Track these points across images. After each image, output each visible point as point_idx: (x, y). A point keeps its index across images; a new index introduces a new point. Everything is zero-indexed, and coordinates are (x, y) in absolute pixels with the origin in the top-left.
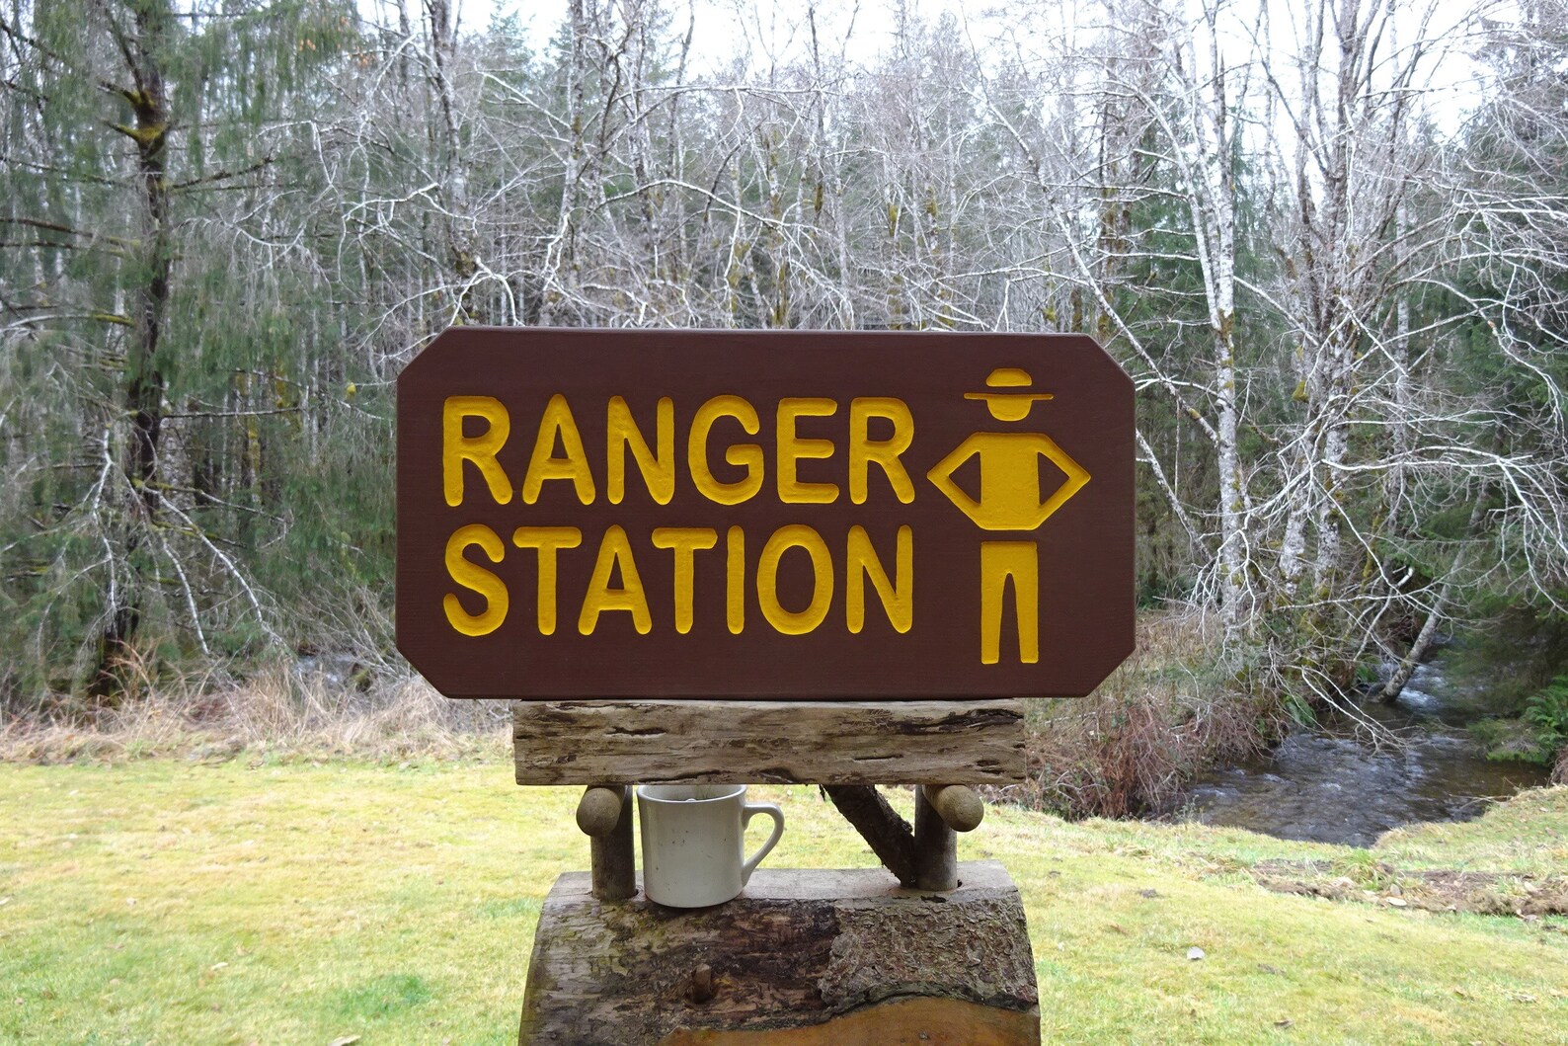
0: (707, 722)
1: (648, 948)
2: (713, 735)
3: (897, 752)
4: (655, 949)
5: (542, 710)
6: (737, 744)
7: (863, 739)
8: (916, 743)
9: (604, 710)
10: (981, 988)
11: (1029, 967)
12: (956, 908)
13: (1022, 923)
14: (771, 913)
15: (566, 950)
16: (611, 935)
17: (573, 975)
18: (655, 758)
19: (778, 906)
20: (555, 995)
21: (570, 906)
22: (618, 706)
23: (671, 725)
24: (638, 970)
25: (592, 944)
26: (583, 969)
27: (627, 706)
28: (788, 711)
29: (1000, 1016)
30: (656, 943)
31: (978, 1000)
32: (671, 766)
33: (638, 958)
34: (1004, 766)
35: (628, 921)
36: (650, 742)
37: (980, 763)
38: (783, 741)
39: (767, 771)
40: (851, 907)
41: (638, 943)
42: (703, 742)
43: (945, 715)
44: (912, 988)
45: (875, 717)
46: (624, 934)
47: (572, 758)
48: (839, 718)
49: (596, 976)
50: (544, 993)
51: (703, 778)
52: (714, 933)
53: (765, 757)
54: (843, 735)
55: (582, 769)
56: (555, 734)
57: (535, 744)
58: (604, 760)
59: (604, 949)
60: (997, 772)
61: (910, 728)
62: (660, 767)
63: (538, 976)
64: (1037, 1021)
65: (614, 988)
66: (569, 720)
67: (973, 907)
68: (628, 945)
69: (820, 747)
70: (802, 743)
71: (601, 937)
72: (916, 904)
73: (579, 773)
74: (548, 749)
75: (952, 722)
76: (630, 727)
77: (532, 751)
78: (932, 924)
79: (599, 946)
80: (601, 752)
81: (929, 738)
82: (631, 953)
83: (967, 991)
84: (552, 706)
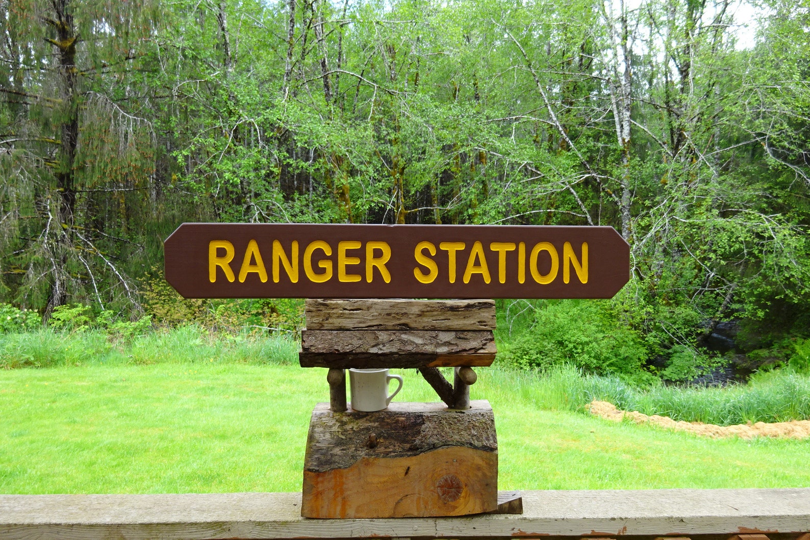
1: (352, 429)
4: (355, 429)
10: (476, 443)
11: (494, 437)
12: (468, 415)
13: (493, 421)
14: (398, 416)
15: (321, 429)
16: (338, 424)
17: (324, 439)
19: (401, 414)
20: (318, 445)
21: (322, 414)
24: (349, 436)
25: (331, 427)
26: (328, 436)
29: (484, 454)
30: (355, 427)
31: (476, 448)
33: (349, 432)
35: (345, 419)
40: (429, 415)
41: (349, 427)
44: (450, 443)
46: (343, 424)
49: (333, 438)
50: (313, 444)
52: (377, 424)
59: (335, 429)
63: (311, 438)
64: (497, 456)
65: (339, 443)
67: (475, 415)
68: (345, 428)
71: (334, 424)
72: (453, 414)
78: (459, 421)
82: (346, 431)
83: (471, 444)
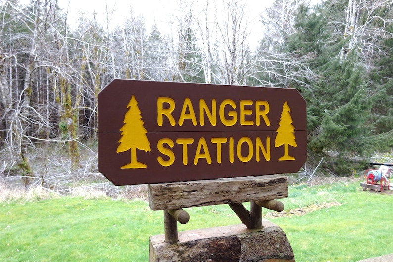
0: (209, 187)
1: (189, 256)
2: (210, 191)
3: (258, 192)
4: (190, 256)
5: (161, 186)
6: (217, 193)
7: (249, 189)
8: (262, 189)
9: (180, 186)
10: (280, 254)
11: (290, 247)
12: (268, 233)
13: (285, 235)
14: (219, 241)
16: (177, 254)
18: (194, 199)
19: (221, 238)
21: (162, 247)
22: (183, 184)
23: (198, 189)
25: (172, 257)
27: (185, 184)
28: (229, 182)
29: (286, 261)
30: (190, 254)
31: (280, 258)
32: (199, 201)
33: (187, 260)
34: (283, 193)
35: (181, 248)
36: (193, 194)
37: (277, 193)
38: (229, 191)
39: (224, 200)
40: (242, 236)
41: (185, 255)
42: (207, 193)
43: (269, 181)
44: (264, 257)
45: (252, 183)
46: (181, 253)
47: (170, 201)
48: (243, 183)
51: (208, 204)
53: (224, 196)
54: (244, 188)
55: (173, 204)
56: (165, 194)
57: (160, 197)
58: (179, 201)
60: (281, 195)
61: (261, 185)
62: (196, 201)
66: (170, 189)
67: (272, 232)
68: (183, 256)
69: (238, 192)
70: (234, 191)
71: (174, 255)
72: (257, 233)
73: (172, 205)
74: (164, 199)
75: (271, 182)
76: (187, 190)
77: (159, 200)
78: (264, 239)
79: (174, 258)
80: (179, 198)
81: (266, 187)
82: (184, 258)
83: (277, 256)
84: (164, 185)
